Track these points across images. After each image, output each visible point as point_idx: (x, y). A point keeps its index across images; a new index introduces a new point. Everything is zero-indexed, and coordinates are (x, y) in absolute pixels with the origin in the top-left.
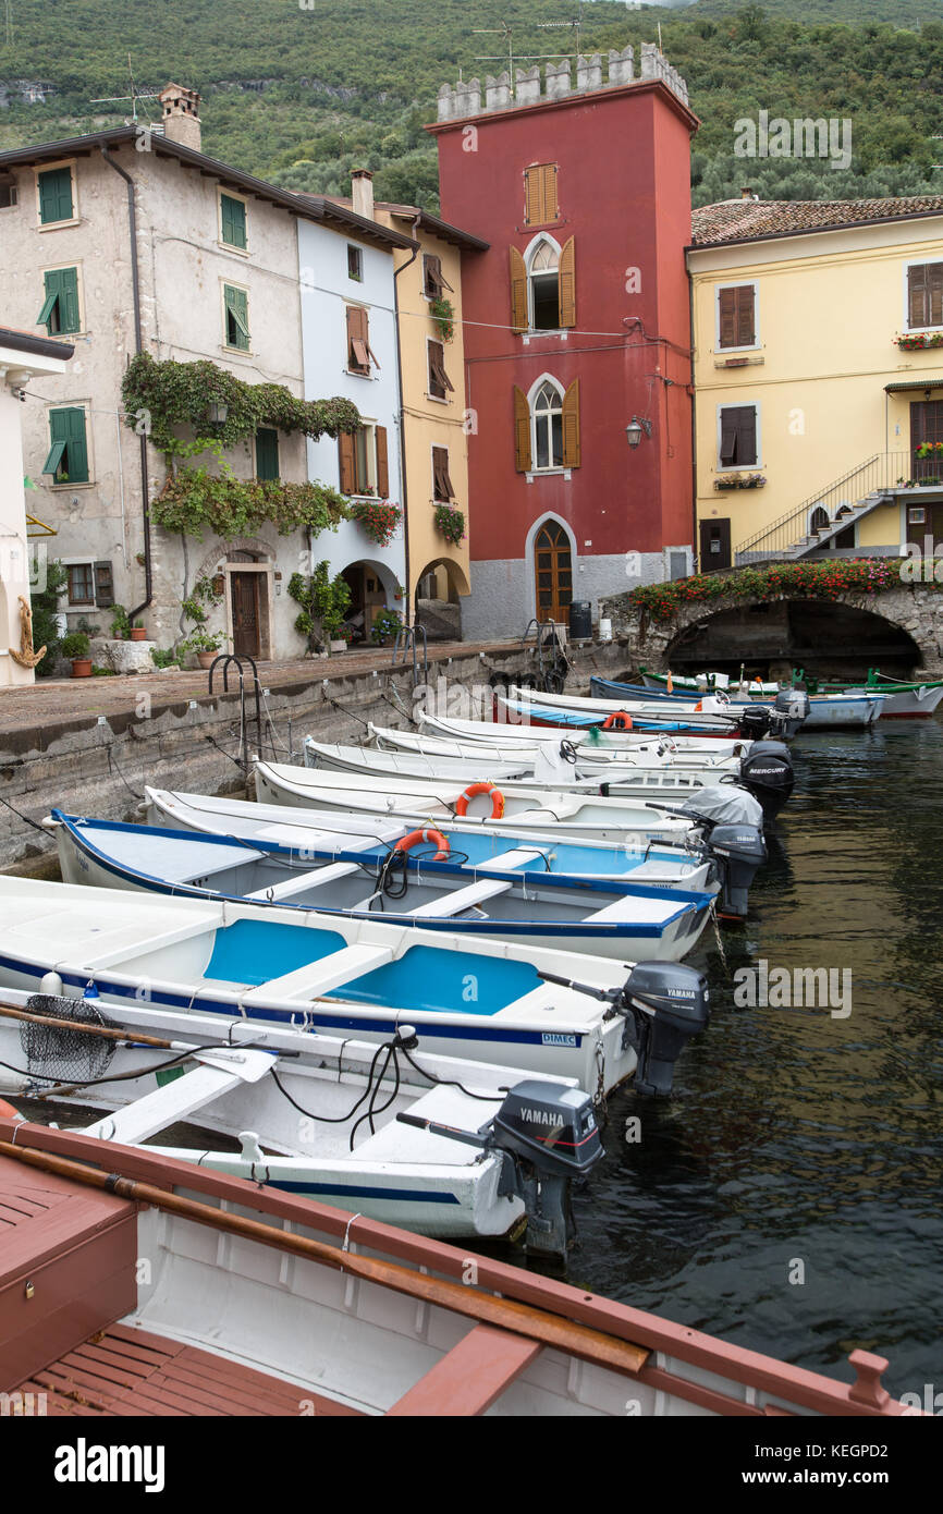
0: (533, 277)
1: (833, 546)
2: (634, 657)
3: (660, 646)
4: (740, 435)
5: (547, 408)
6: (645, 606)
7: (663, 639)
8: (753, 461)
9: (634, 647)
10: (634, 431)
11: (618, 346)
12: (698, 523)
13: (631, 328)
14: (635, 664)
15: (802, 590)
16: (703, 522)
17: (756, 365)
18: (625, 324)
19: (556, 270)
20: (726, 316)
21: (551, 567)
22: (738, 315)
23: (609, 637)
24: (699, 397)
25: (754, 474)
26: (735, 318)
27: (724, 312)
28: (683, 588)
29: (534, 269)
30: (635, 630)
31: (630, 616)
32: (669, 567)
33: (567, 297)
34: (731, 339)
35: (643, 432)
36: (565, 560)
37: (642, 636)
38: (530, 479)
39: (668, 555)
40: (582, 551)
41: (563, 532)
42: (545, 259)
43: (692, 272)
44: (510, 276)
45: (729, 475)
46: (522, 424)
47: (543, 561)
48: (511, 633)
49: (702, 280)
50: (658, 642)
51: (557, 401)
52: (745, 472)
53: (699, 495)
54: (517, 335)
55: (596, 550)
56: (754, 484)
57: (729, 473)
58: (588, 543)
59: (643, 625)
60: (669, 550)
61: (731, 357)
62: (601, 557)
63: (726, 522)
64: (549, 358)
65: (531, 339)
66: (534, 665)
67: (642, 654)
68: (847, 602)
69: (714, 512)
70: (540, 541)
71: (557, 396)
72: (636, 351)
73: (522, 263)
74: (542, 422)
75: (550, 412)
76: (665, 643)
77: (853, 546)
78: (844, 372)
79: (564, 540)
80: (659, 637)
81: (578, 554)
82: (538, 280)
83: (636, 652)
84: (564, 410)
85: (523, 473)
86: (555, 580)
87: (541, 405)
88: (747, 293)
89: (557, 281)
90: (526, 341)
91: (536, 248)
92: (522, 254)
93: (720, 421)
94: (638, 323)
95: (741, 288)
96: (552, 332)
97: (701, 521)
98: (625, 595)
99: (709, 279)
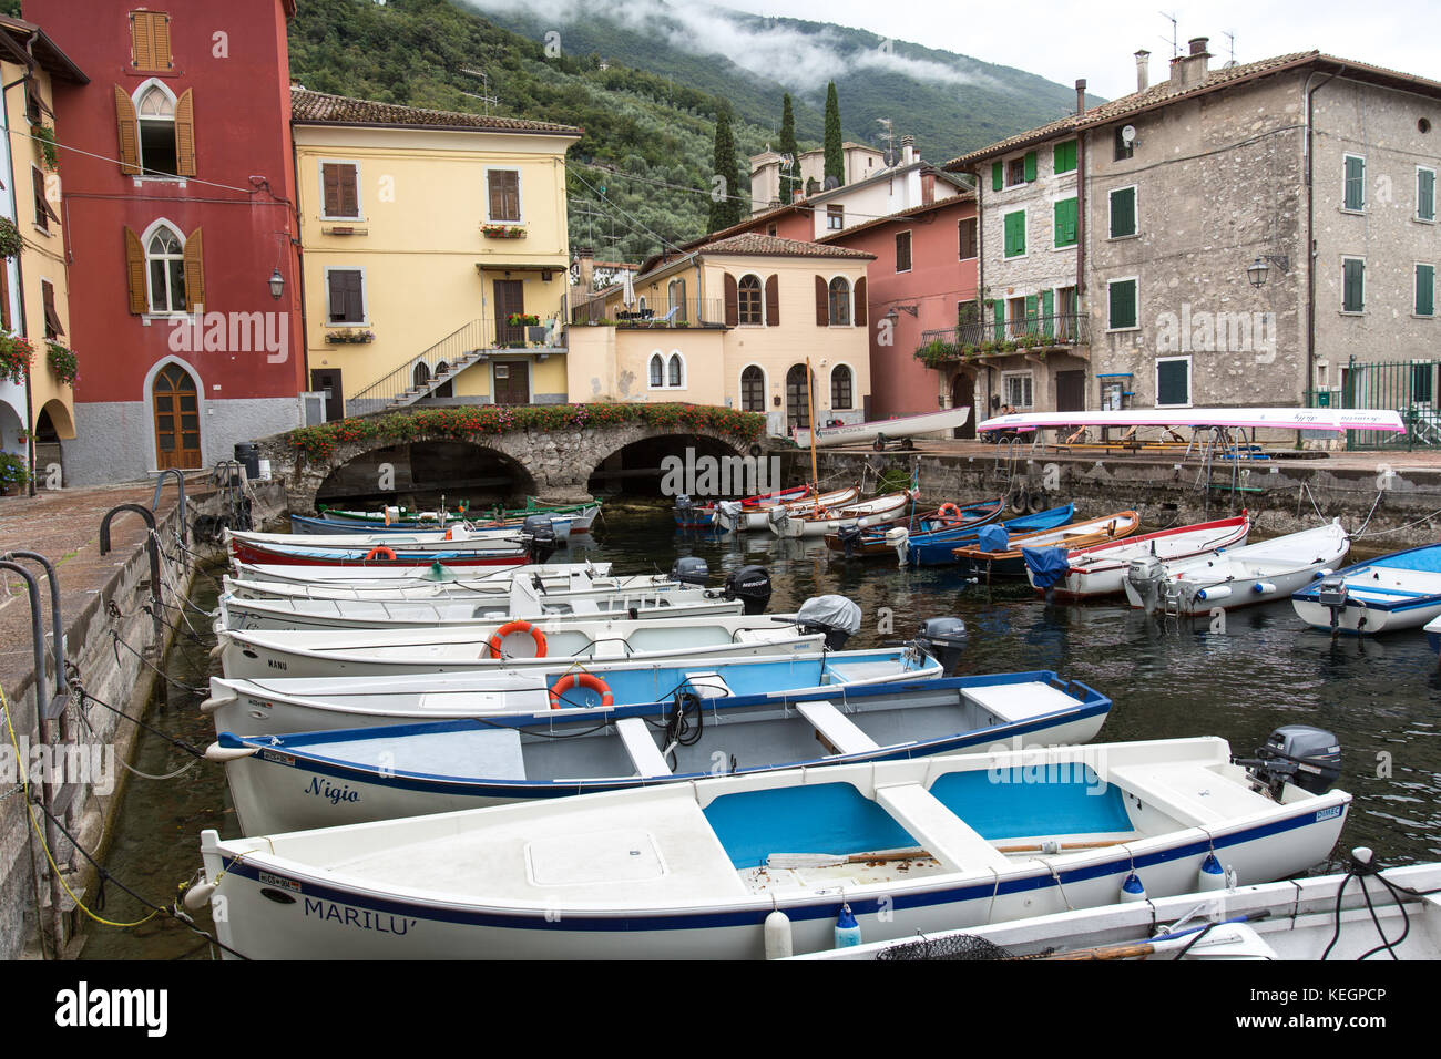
0: (141, 121)
1: (434, 396)
2: (290, 495)
3: (315, 484)
4: (347, 294)
5: (163, 252)
6: (302, 447)
7: (319, 477)
8: (360, 318)
9: (290, 486)
10: (277, 283)
11: (244, 202)
12: (310, 372)
13: (257, 186)
14: (291, 502)
15: (442, 433)
16: (315, 372)
17: (361, 235)
18: (251, 182)
19: (172, 119)
20: (331, 188)
21: (172, 410)
22: (342, 190)
23: (269, 477)
24: (305, 257)
25: (364, 331)
26: (339, 190)
27: (328, 185)
28: (340, 429)
29: (142, 114)
30: (291, 470)
31: (285, 457)
32: (304, 412)
33: (185, 146)
34: (335, 209)
35: (285, 285)
36: (191, 403)
37: (298, 476)
38: (147, 321)
39: (304, 400)
40: (209, 395)
41: (187, 375)
42: (156, 105)
43: (297, 143)
44: (115, 115)
45: (341, 330)
46: (135, 267)
47: (162, 404)
48: (128, 477)
49: (306, 153)
50: (313, 481)
51: (176, 249)
52: (355, 329)
53: (309, 346)
54: (127, 177)
55: (225, 394)
56: (364, 339)
57: (340, 328)
58: (217, 387)
59: (299, 465)
60: (304, 395)
61: (337, 225)
62: (231, 401)
63: (337, 372)
64: (168, 204)
65: (144, 182)
66: (226, 506)
67: (298, 492)
68: (478, 442)
69: (325, 363)
70: (159, 383)
71: (176, 241)
72: (263, 208)
73: (130, 105)
74: (158, 265)
75: (167, 257)
76: (320, 481)
77: (451, 396)
78: (439, 249)
79: (188, 383)
80: (313, 476)
81: (206, 398)
82: (145, 125)
83: (292, 491)
84: (186, 256)
85: (139, 315)
86: (178, 423)
87: (156, 247)
88: (350, 171)
89: (174, 132)
90: (138, 182)
91: (146, 92)
92: (131, 95)
93: (327, 281)
94: (265, 183)
95: (344, 166)
96: (165, 179)
97: (312, 370)
98: (279, 437)
99: (313, 153)
